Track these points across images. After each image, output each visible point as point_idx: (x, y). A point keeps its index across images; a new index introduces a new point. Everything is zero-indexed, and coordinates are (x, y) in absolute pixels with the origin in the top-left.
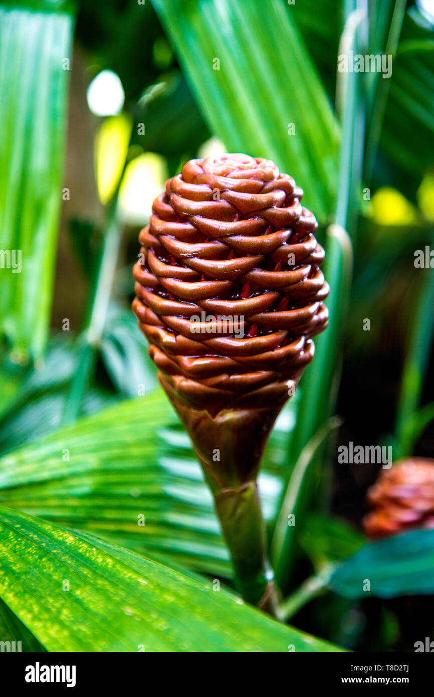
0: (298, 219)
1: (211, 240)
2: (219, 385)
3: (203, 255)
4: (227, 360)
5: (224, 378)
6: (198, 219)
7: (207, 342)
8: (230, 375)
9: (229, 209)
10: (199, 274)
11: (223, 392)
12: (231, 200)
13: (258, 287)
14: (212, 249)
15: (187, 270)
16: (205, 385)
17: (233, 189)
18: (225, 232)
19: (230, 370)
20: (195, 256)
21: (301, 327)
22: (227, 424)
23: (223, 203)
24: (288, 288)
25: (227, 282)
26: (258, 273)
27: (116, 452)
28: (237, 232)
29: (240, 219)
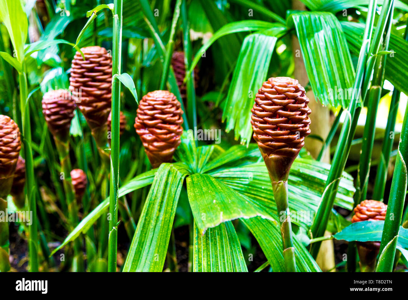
0: (297, 97)
1: (268, 100)
2: (268, 145)
3: (266, 104)
4: (270, 137)
5: (270, 143)
6: (266, 94)
7: (264, 131)
8: (271, 142)
9: (275, 91)
10: (264, 110)
11: (270, 148)
12: (276, 89)
13: (281, 116)
14: (268, 103)
15: (261, 108)
16: (265, 145)
17: (277, 86)
18: (271, 98)
19: (271, 141)
20: (263, 104)
21: (295, 130)
22: (272, 159)
23: (274, 90)
24: (290, 117)
25: (271, 113)
26: (280, 111)
27: (260, 174)
28: (275, 98)
29: (278, 94)
